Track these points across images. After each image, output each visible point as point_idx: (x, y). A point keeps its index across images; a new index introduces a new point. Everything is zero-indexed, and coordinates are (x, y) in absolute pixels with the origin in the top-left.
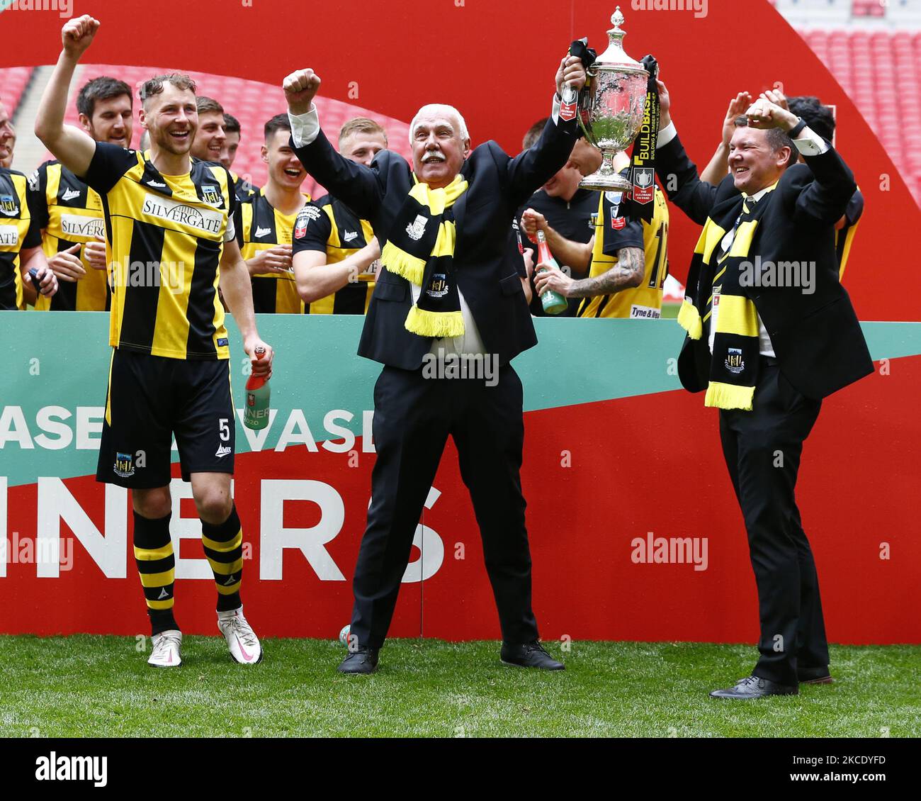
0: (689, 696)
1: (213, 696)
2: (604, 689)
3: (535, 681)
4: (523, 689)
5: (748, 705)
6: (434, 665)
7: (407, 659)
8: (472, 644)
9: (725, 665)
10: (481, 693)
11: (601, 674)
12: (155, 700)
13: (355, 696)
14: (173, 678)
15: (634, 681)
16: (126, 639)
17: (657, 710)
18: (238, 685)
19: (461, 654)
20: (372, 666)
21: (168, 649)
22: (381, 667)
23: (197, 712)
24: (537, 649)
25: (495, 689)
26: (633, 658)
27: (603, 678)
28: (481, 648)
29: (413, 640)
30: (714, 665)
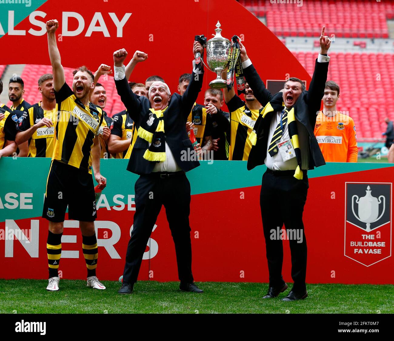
0: (250, 303)
1: (71, 302)
2: (218, 300)
3: (192, 297)
4: (187, 300)
5: (272, 306)
6: (154, 291)
7: (144, 288)
8: (169, 283)
9: (264, 291)
10: (172, 302)
11: (217, 294)
12: (49, 304)
13: (124, 302)
14: (56, 295)
15: (229, 297)
16: (38, 281)
17: (238, 308)
18: (80, 298)
19: (164, 286)
20: (131, 291)
21: (54, 284)
22: (134, 291)
23: (64, 308)
24: (193, 285)
25: (177, 300)
26: (229, 288)
27: (218, 296)
28: (172, 284)
29: (147, 281)
30: (260, 291)
